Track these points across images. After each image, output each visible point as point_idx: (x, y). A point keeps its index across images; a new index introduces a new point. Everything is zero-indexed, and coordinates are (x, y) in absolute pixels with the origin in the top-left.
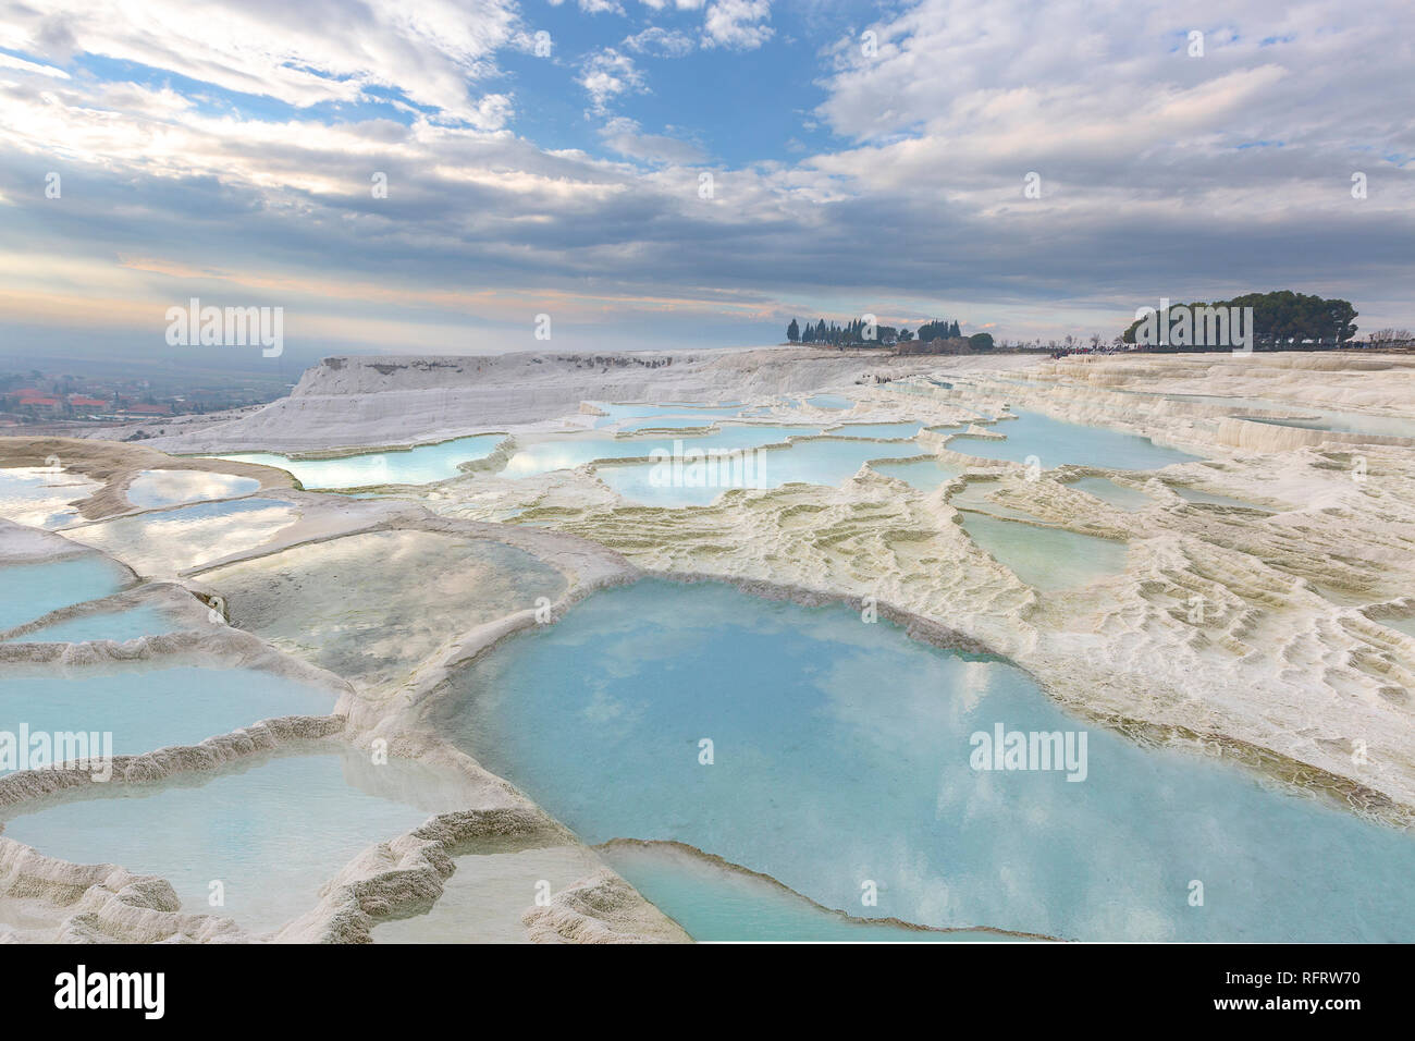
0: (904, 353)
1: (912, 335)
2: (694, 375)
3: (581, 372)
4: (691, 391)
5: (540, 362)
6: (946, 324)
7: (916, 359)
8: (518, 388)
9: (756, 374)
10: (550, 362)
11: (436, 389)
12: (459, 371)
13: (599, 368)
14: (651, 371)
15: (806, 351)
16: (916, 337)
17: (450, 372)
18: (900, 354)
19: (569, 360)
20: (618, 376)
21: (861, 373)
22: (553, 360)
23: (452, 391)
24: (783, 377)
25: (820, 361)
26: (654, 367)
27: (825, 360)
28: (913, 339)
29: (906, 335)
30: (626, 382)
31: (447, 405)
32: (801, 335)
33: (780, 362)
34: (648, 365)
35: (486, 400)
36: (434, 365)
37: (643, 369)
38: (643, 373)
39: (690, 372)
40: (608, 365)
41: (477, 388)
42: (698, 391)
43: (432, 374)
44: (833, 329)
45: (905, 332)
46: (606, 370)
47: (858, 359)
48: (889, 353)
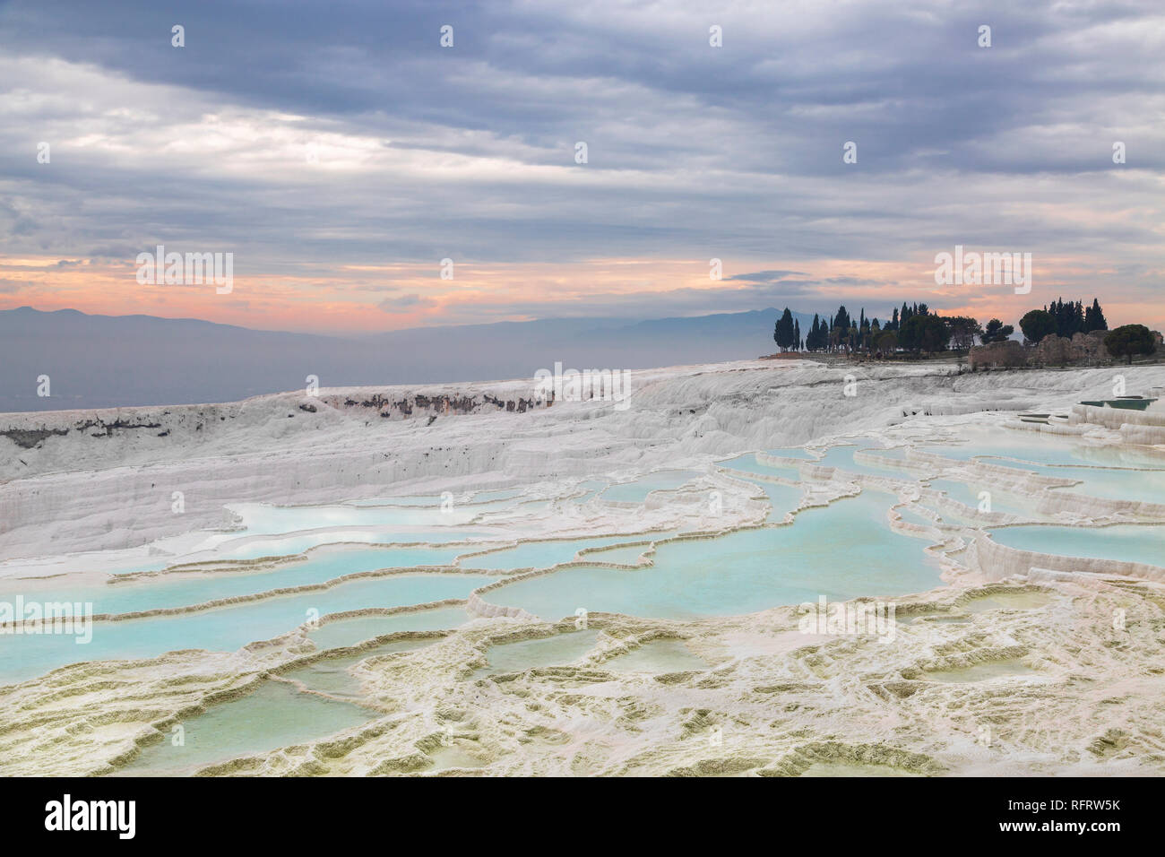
0: (982, 367)
1: (1010, 330)
2: (594, 423)
3: (389, 424)
4: (586, 454)
5: (313, 410)
6: (1079, 306)
7: (1005, 377)
8: (270, 460)
9: (705, 417)
10: (330, 409)
11: (119, 470)
12: (163, 434)
13: (421, 415)
14: (516, 417)
15: (803, 368)
16: (1018, 335)
17: (146, 436)
18: (975, 370)
19: (367, 404)
20: (455, 428)
21: (898, 409)
22: (336, 406)
23: (148, 471)
24: (755, 420)
25: (823, 389)
26: (522, 409)
27: (831, 386)
28: (1011, 337)
29: (997, 331)
30: (468, 441)
31: (135, 498)
32: (803, 337)
33: (748, 393)
34: (511, 406)
35: (210, 485)
36: (117, 425)
37: (503, 416)
38: (504, 421)
39: (587, 417)
40: (437, 409)
41: (195, 464)
42: (598, 453)
43: (112, 442)
44: (865, 323)
45: (994, 325)
46: (433, 419)
47: (893, 383)
48: (954, 368)
